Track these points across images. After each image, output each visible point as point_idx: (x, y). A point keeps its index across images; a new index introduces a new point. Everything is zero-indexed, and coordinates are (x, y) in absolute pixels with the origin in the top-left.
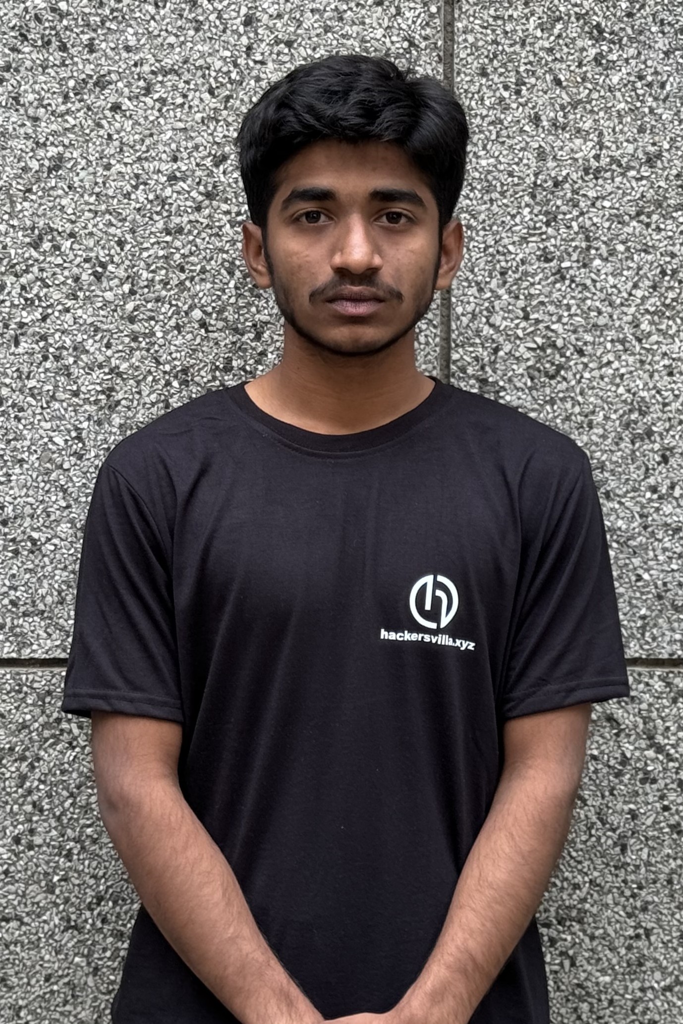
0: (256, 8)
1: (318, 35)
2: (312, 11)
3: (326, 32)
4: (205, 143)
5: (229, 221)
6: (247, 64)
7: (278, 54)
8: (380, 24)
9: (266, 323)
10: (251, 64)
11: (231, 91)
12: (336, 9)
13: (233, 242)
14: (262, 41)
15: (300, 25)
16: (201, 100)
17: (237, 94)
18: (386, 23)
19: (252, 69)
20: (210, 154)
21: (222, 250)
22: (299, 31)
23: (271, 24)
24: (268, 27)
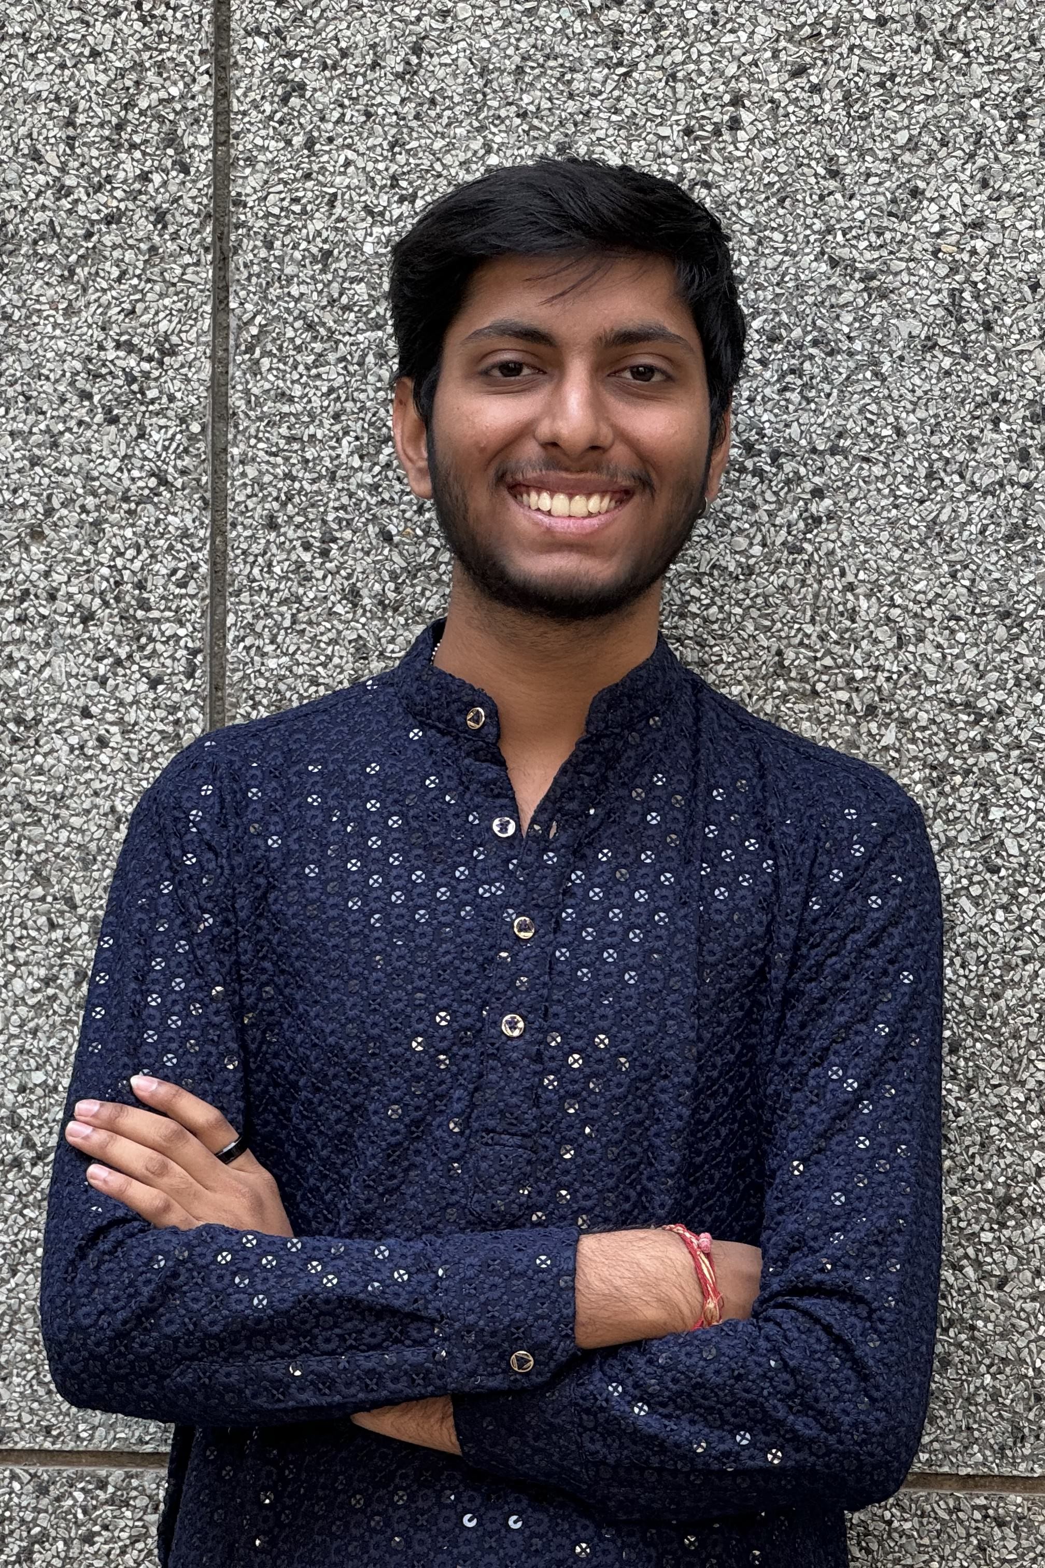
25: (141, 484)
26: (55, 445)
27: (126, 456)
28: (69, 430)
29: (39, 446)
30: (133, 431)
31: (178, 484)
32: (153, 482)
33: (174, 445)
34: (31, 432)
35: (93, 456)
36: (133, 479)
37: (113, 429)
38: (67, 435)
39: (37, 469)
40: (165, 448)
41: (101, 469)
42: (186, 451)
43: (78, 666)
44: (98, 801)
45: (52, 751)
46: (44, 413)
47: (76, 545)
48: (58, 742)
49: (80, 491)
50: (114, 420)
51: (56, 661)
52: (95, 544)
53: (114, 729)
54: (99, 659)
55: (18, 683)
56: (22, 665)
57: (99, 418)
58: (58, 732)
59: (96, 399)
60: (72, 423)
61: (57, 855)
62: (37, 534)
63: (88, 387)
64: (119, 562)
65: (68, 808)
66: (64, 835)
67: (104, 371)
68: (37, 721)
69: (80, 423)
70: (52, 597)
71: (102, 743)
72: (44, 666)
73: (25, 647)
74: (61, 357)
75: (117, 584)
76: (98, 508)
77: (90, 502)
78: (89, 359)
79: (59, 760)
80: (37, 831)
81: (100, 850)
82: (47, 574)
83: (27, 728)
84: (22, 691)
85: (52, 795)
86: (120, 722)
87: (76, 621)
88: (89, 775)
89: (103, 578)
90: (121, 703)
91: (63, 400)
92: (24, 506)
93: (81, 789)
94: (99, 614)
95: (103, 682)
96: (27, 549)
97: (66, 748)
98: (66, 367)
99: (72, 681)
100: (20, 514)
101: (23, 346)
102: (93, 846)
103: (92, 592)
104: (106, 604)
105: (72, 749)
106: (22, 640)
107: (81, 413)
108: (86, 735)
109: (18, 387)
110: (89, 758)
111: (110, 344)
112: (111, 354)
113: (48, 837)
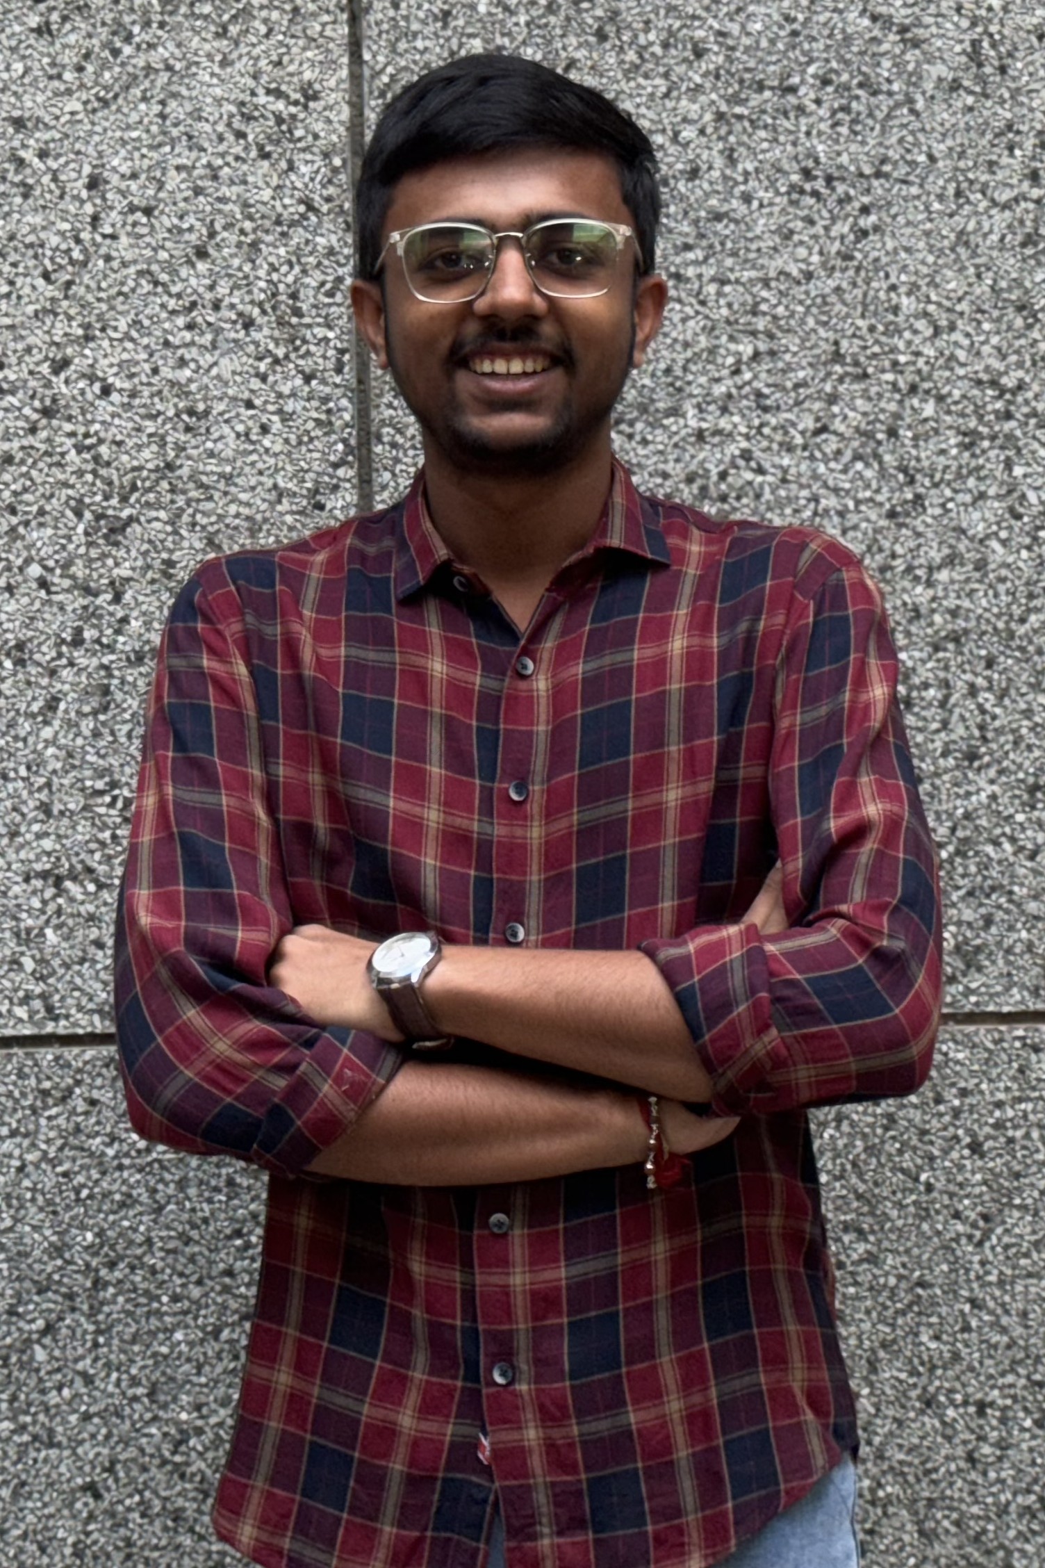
0: (103, 166)
1: (186, 200)
2: (177, 168)
3: (196, 194)
4: (40, 344)
5: (75, 446)
6: (93, 239)
7: (135, 224)
8: (267, 184)
9: (129, 580)
10: (99, 239)
11: (73, 274)
12: (209, 165)
13: (80, 473)
14: (111, 208)
15: (161, 186)
16: (34, 288)
17: (81, 277)
18: (275, 181)
19: (98, 246)
20: (46, 358)
21: (66, 485)
22: (162, 195)
23: (123, 185)
24: (120, 191)
25: (292, 210)
26: (215, 177)
27: (279, 187)
28: (228, 164)
29: (201, 178)
30: (283, 165)
31: (325, 208)
32: (302, 209)
33: (319, 177)
34: (194, 167)
35: (250, 187)
36: (285, 207)
37: (266, 164)
39: (201, 198)
40: (312, 180)
41: (257, 197)
42: (330, 181)
43: (242, 365)
44: (263, 479)
45: (222, 437)
46: (204, 150)
47: (236, 262)
48: (226, 430)
49: (239, 216)
50: (265, 156)
51: (224, 362)
52: (253, 262)
53: (275, 418)
54: (260, 359)
55: (190, 380)
56: (193, 365)
57: (254, 154)
58: (227, 421)
59: (251, 138)
60: (230, 159)
61: (227, 526)
62: (202, 253)
63: (243, 128)
64: (275, 276)
65: (236, 485)
66: (233, 509)
67: (256, 114)
68: (207, 413)
69: (237, 158)
70: (216, 306)
71: (265, 429)
72: (211, 366)
73: (194, 350)
74: (218, 102)
75: (274, 295)
76: (254, 230)
77: (248, 225)
78: (243, 104)
79: (226, 445)
80: (209, 506)
81: (265, 520)
82: (211, 288)
83: (199, 419)
84: (193, 387)
85: (222, 475)
86: (280, 412)
87: (239, 327)
88: (254, 457)
89: (261, 290)
90: (280, 395)
91: (221, 139)
92: (191, 229)
93: (247, 469)
94: (259, 320)
95: (264, 378)
96: (193, 266)
97: (233, 435)
98: (223, 110)
99: (238, 378)
100: (187, 236)
101: (185, 92)
102: (259, 517)
103: (252, 302)
104: (264, 312)
105: (238, 435)
106: (193, 343)
107: (238, 150)
108: (250, 423)
109: (181, 128)
110: (253, 443)
111: (261, 91)
112: (262, 99)
113: (220, 511)
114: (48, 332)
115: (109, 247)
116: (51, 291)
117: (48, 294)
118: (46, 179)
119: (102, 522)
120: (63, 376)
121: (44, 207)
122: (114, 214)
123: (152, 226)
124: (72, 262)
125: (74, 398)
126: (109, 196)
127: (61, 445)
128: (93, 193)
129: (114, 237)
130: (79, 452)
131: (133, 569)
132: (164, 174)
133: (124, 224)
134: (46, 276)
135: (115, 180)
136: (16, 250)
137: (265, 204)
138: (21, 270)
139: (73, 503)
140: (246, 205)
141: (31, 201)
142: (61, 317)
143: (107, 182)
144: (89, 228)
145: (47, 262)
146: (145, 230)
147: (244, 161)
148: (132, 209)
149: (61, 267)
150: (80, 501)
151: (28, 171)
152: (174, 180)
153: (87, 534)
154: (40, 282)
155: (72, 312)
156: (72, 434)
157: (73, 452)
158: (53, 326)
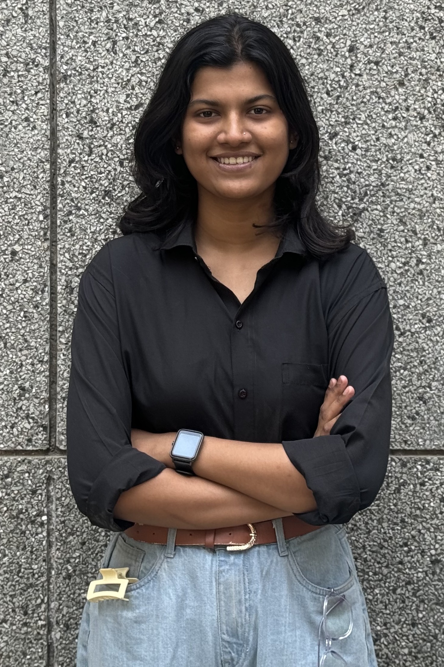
0: (356, 41)
1: (395, 58)
2: (391, 43)
3: (400, 56)
4: (324, 125)
5: (339, 174)
6: (351, 76)
7: (370, 70)
8: (433, 51)
9: (362, 238)
10: (353, 76)
11: (340, 92)
12: (406, 42)
13: (341, 187)
14: (360, 61)
15: (383, 51)
16: (322, 98)
17: (344, 94)
18: (437, 50)
19: (353, 79)
20: (327, 132)
21: (334, 192)
22: (383, 56)
23: (366, 51)
24: (364, 53)
26: (409, 48)
27: (439, 53)
28: (415, 42)
29: (403, 48)
34: (399, 43)
35: (426, 53)
36: (441, 62)
37: (434, 41)
38: (414, 44)
39: (402, 57)
41: (429, 58)
43: (419, 137)
44: (427, 192)
45: (408, 171)
46: (405, 35)
47: (418, 88)
48: (410, 168)
49: (419, 67)
50: (433, 38)
51: (410, 136)
52: (426, 88)
53: (433, 163)
54: (427, 135)
55: (394, 144)
56: (395, 137)
57: (428, 37)
58: (410, 164)
59: (427, 29)
60: (417, 39)
61: (409, 213)
62: (401, 84)
63: (423, 24)
64: (436, 95)
65: (414, 194)
66: (412, 205)
67: (430, 18)
68: (401, 160)
69: (420, 39)
70: (407, 110)
71: (428, 168)
72: (404, 138)
73: (396, 130)
74: (412, 11)
75: (435, 104)
76: (427, 73)
77: (424, 71)
78: (424, 13)
79: (410, 175)
80: (401, 204)
81: (427, 211)
82: (405, 100)
83: (397, 163)
84: (395, 147)
85: (407, 189)
86: (436, 160)
87: (418, 119)
88: (423, 181)
89: (429, 102)
90: (436, 152)
91: (413, 29)
92: (397, 72)
93: (419, 187)
94: (427, 116)
95: (429, 144)
96: (397, 90)
97: (413, 171)
98: (414, 15)
99: (416, 143)
100: (395, 76)
101: (396, 7)
102: (424, 210)
103: (424, 108)
104: (430, 112)
105: (416, 171)
106: (396, 127)
107: (420, 35)
108: (422, 165)
109: (394, 24)
110: (423, 174)
111: (432, 7)
112: (433, 11)
113: (406, 206)
114: (328, 120)
115: (358, 80)
116: (329, 100)
117: (328, 102)
118: (329, 47)
119: (350, 210)
120: (334, 141)
121: (328, 60)
122: (360, 64)
123: (379, 70)
124: (340, 87)
125: (339, 151)
126: (359, 55)
127: (333, 173)
128: (352, 54)
129: (360, 75)
130: (341, 177)
131: (364, 233)
132: (385, 46)
133: (366, 69)
134: (328, 93)
135: (362, 48)
136: (314, 80)
137: (432, 61)
138: (316, 90)
139: (337, 201)
140: (423, 61)
141: (322, 57)
142: (334, 113)
143: (358, 49)
144: (349, 71)
145: (328, 86)
146: (375, 72)
147: (423, 40)
148: (370, 62)
149: (335, 89)
150: (340, 200)
151: (321, 43)
152: (390, 48)
153: (343, 215)
154: (325, 96)
155: (340, 110)
156: (338, 168)
157: (338, 177)
158: (330, 117)
